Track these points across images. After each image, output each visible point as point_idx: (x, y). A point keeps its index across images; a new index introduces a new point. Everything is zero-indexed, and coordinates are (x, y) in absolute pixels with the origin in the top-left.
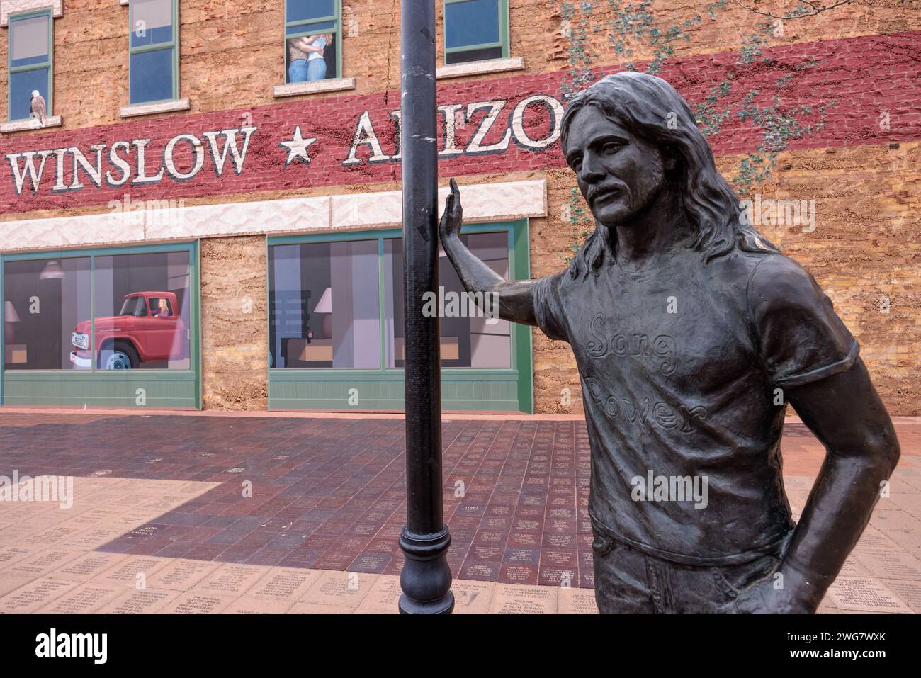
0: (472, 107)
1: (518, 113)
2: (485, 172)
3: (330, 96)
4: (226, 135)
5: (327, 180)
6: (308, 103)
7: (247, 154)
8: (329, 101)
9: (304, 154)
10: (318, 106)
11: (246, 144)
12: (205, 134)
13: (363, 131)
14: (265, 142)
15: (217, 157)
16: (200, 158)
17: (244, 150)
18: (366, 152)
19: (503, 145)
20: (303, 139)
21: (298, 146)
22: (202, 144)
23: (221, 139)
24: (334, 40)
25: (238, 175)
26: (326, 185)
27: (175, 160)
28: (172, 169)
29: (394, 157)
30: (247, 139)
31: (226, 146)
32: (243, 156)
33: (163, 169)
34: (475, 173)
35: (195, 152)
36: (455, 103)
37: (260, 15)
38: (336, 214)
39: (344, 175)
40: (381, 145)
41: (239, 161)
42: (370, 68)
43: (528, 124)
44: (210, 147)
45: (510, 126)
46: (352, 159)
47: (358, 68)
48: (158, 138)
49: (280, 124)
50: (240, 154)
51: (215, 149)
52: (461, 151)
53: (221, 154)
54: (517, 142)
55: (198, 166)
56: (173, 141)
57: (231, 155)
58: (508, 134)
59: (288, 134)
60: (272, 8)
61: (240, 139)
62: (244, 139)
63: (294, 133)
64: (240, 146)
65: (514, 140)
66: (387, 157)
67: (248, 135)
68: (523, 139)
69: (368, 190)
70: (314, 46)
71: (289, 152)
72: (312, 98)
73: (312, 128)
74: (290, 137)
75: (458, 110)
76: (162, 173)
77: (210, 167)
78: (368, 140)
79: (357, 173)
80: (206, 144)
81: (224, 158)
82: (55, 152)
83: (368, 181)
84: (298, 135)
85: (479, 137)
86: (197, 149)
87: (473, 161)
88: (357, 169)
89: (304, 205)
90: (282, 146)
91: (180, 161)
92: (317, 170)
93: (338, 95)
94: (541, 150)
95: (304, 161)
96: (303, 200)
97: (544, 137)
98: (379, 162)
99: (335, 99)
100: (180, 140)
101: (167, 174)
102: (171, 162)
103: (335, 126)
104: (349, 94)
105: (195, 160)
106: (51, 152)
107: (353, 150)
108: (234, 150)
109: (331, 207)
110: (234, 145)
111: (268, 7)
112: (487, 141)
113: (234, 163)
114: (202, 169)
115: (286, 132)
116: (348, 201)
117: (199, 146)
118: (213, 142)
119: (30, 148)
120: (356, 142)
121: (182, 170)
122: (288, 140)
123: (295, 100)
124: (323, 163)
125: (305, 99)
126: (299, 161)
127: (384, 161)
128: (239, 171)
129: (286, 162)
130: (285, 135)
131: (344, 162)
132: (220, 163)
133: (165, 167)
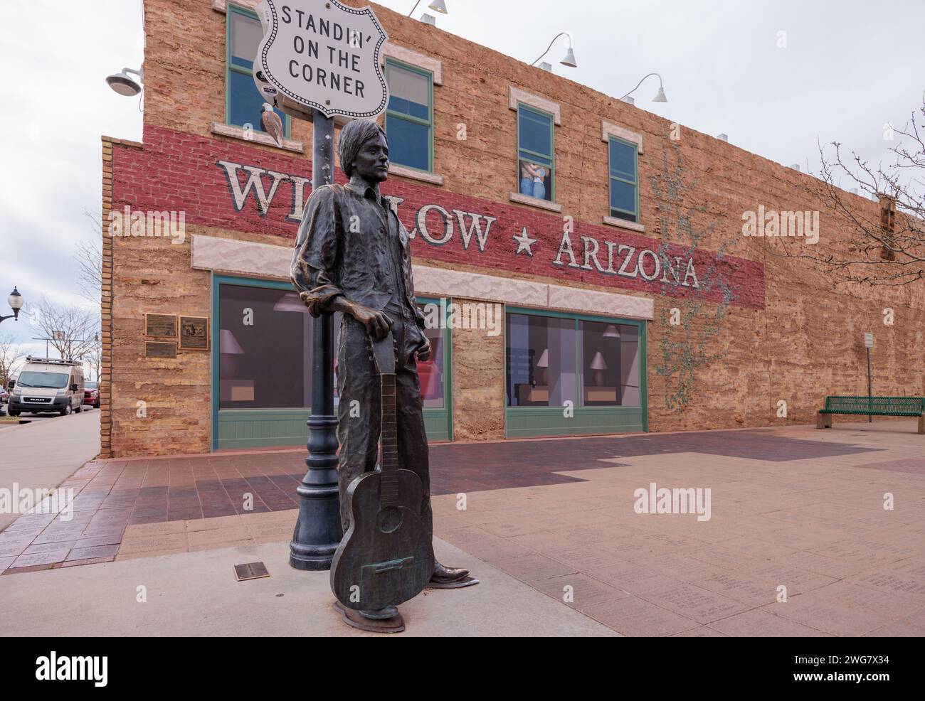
0: (621, 247)
1: (641, 257)
2: (626, 288)
3: (546, 212)
4: (471, 217)
5: (544, 272)
6: (531, 212)
7: (488, 237)
8: (545, 215)
9: (528, 249)
10: (538, 217)
11: (488, 230)
12: (454, 211)
13: (566, 244)
14: (502, 232)
15: (464, 233)
16: (450, 229)
17: (486, 234)
18: (566, 259)
19: (634, 274)
20: (529, 238)
21: (525, 242)
22: (453, 219)
23: (468, 220)
24: (550, 174)
25: (481, 252)
26: (543, 275)
27: (428, 225)
28: (424, 231)
29: (582, 267)
30: (489, 226)
31: (472, 227)
32: (485, 238)
33: (415, 229)
34: (622, 287)
35: (446, 224)
36: (614, 242)
37: (498, 132)
38: (552, 298)
39: (553, 271)
40: (575, 256)
41: (483, 241)
42: (569, 202)
43: (645, 265)
44: (458, 222)
45: (638, 264)
46: (558, 262)
47: (562, 199)
48: (411, 201)
49: (513, 221)
50: (483, 235)
51: (462, 225)
52: (615, 273)
53: (468, 231)
54: (640, 274)
55: (448, 236)
56: (426, 208)
57: (476, 234)
58: (637, 269)
59: (519, 231)
60: (506, 130)
61: (483, 223)
62: (486, 225)
63: (522, 232)
64: (483, 229)
65: (639, 273)
66: (578, 266)
67: (489, 222)
68: (643, 274)
69: (568, 285)
70: (537, 172)
71: (519, 244)
72: (534, 210)
73: (534, 231)
74: (520, 234)
75: (614, 246)
76: (414, 232)
77: (458, 239)
78: (568, 251)
79: (562, 272)
80: (455, 220)
81: (470, 236)
82: (292, 178)
83: (567, 279)
84: (525, 234)
85: (624, 266)
86: (448, 221)
87: (621, 280)
88: (561, 269)
89: (531, 287)
90: (514, 239)
91: (432, 227)
92: (537, 263)
93: (551, 214)
94: (649, 282)
95: (528, 254)
96: (531, 283)
97: (651, 275)
98: (573, 267)
99: (549, 216)
100: (433, 209)
101: (419, 234)
102: (424, 226)
103: (549, 235)
104: (557, 215)
105: (446, 230)
106: (287, 177)
107: (559, 255)
108: (479, 231)
109: (548, 292)
110: (478, 227)
111: (504, 129)
112: (628, 270)
113: (478, 242)
114: (452, 239)
115: (517, 229)
116: (558, 290)
117: (450, 219)
118: (461, 220)
119: (257, 164)
120: (561, 250)
121: (435, 235)
122: (518, 236)
123: (523, 207)
124: (541, 259)
125: (530, 209)
126: (525, 253)
127: (576, 268)
128: (482, 249)
129: (516, 251)
130: (516, 231)
131: (554, 262)
132: (467, 239)
133: (418, 229)
